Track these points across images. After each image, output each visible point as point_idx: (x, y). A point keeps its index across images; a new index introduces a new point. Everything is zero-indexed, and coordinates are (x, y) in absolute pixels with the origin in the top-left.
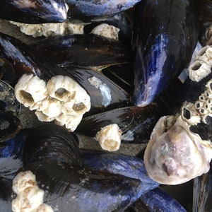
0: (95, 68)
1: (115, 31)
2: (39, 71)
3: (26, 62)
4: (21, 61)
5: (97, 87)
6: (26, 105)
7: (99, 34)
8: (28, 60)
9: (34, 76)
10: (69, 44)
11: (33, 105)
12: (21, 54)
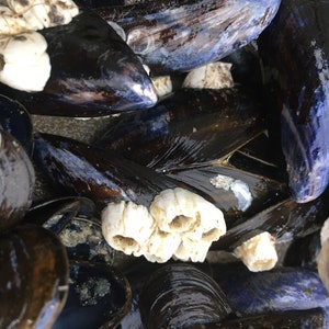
0: (219, 161)
1: (225, 71)
2: (131, 192)
3: (106, 181)
4: (99, 182)
5: (227, 189)
6: (128, 251)
7: (201, 86)
8: (109, 178)
9: (127, 202)
10: (164, 128)
11: (137, 248)
12: (93, 169)
